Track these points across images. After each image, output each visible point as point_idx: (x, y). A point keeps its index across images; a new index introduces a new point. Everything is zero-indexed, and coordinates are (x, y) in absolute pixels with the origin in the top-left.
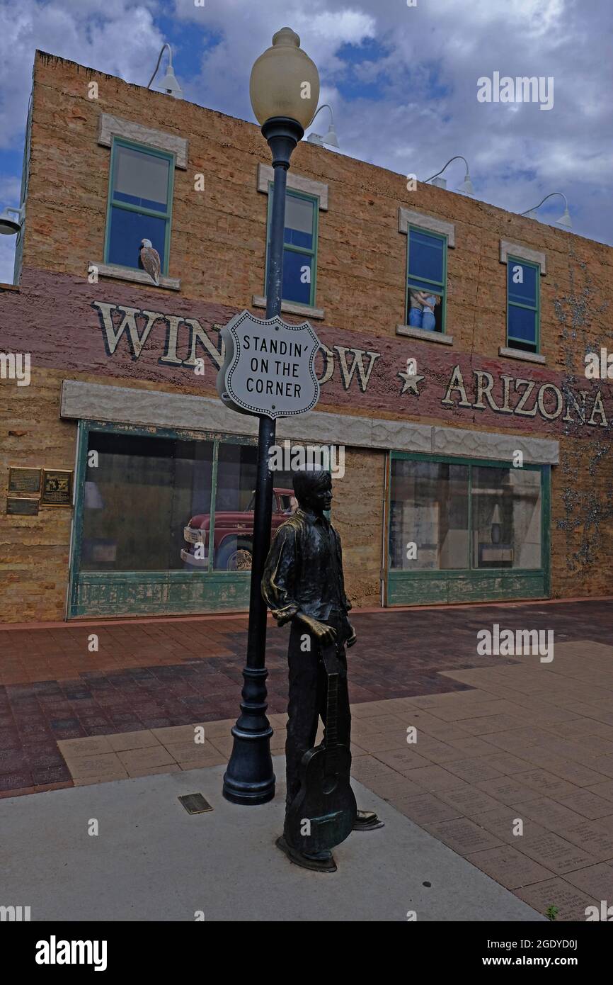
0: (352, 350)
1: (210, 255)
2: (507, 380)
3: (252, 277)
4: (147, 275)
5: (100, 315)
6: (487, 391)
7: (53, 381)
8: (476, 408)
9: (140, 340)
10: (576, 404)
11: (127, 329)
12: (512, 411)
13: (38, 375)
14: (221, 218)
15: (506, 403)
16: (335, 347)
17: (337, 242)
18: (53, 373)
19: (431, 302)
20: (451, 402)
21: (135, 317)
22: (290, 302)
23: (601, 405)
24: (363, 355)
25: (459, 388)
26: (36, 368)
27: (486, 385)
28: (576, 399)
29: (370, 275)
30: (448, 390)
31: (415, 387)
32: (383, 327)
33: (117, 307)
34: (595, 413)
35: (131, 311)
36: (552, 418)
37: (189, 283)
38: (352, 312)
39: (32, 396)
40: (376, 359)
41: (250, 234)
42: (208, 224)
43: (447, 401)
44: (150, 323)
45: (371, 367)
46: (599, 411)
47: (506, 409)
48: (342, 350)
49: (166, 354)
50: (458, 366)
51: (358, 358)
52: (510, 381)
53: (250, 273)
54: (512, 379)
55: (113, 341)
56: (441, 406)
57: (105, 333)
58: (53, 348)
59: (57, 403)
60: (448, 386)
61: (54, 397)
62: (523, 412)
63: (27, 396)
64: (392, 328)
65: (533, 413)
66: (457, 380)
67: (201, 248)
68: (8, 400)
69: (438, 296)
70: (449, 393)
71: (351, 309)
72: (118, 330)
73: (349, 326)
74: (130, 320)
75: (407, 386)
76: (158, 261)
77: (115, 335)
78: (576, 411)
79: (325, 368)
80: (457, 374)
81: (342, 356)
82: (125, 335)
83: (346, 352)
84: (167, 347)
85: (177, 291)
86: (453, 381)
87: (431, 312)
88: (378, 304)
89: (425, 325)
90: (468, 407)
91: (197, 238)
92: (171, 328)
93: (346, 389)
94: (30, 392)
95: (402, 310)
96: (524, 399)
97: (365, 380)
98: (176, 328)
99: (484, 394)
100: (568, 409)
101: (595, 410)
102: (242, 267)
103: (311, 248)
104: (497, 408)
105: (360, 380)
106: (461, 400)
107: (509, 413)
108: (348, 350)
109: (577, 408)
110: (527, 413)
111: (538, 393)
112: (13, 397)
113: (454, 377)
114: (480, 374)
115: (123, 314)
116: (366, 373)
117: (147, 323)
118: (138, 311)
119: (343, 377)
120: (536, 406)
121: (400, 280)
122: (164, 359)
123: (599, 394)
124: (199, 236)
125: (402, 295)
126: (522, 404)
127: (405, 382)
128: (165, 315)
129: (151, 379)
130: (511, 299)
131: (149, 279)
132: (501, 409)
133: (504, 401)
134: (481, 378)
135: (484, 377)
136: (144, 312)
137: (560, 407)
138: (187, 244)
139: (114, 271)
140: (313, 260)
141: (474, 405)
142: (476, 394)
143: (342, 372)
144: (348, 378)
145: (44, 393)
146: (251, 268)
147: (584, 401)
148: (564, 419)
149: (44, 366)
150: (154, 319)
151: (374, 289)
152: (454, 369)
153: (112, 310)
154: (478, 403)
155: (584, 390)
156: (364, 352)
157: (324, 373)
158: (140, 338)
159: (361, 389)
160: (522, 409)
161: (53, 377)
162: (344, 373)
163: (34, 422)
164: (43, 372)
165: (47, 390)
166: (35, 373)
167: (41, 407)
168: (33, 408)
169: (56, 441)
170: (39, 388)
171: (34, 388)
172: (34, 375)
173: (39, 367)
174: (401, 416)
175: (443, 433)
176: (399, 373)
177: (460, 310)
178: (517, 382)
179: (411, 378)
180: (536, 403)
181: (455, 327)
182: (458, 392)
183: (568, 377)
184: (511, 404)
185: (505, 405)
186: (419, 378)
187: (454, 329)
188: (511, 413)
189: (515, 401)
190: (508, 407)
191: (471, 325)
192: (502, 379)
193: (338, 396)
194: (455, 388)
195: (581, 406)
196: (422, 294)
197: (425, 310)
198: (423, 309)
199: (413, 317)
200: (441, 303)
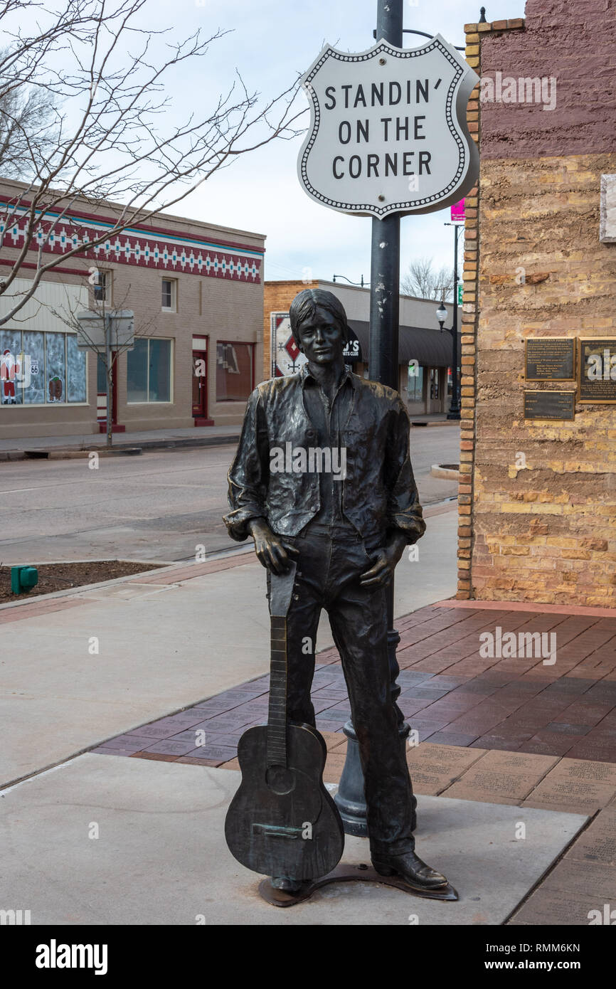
7: (589, 176)
13: (562, 170)
18: (588, 163)
26: (558, 159)
39: (555, 209)
58: (584, 116)
61: (591, 205)
63: (545, 211)
68: (517, 223)
94: (552, 203)
112: (525, 216)
145: (575, 201)
149: (572, 153)
161: (590, 169)
163: (559, 255)
164: (571, 163)
165: (580, 194)
166: (557, 167)
167: (568, 226)
168: (556, 231)
169: (598, 285)
170: (565, 193)
171: (558, 195)
172: (556, 172)
173: (563, 155)
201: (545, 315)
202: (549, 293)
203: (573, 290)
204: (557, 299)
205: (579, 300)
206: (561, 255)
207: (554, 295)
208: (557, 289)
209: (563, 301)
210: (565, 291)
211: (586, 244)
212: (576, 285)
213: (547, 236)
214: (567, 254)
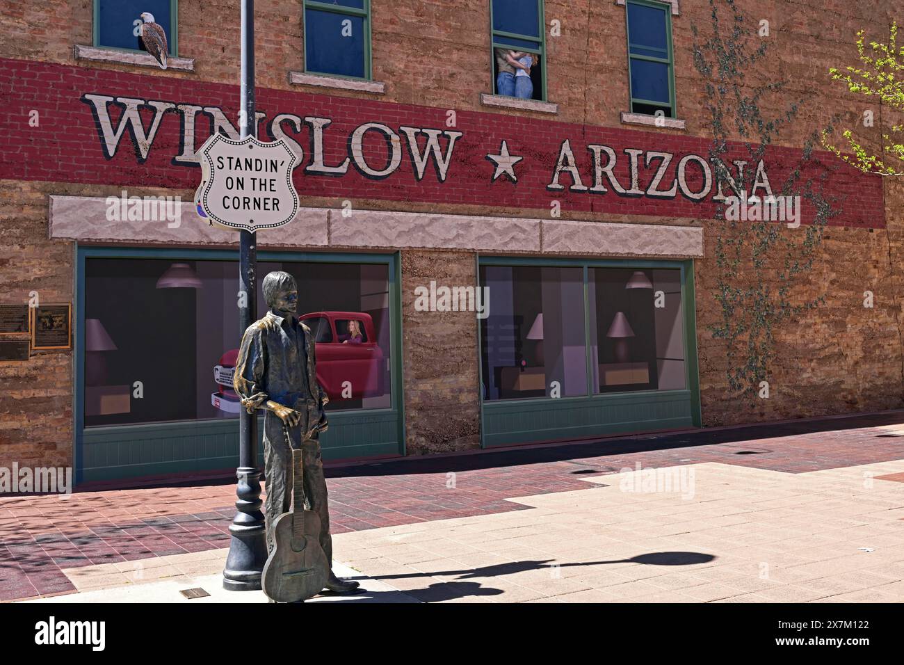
0: (424, 131)
1: (231, 25)
2: (634, 154)
3: (287, 49)
4: (151, 57)
5: (94, 110)
6: (608, 169)
7: (38, 196)
8: (594, 192)
9: (147, 138)
10: (731, 178)
11: (129, 124)
12: (643, 193)
13: (19, 190)
15: (635, 183)
16: (402, 128)
18: (38, 187)
20: (561, 187)
21: (139, 111)
22: (338, 76)
23: (765, 176)
24: (438, 136)
26: (15, 181)
27: (605, 160)
28: (730, 172)
29: (443, 35)
30: (554, 172)
31: (511, 172)
32: (462, 98)
33: (115, 99)
34: (758, 188)
35: (132, 104)
36: (698, 198)
37: (206, 62)
38: (421, 84)
39: (14, 216)
40: (458, 139)
43: (555, 185)
44: (159, 116)
45: (450, 150)
46: (761, 185)
47: (635, 190)
48: (410, 132)
49: (181, 153)
50: (567, 141)
51: (433, 141)
52: (639, 155)
53: (284, 45)
54: (641, 152)
55: (112, 141)
56: (548, 193)
57: (101, 132)
59: (46, 223)
60: (555, 167)
61: (40, 214)
62: (659, 193)
63: (5, 217)
64: (475, 100)
65: (672, 193)
67: (219, 17)
69: (535, 55)
70: (557, 176)
71: (420, 79)
72: (117, 128)
73: (419, 102)
74: (132, 113)
75: (499, 172)
76: (163, 40)
77: (115, 134)
78: (731, 187)
79: (390, 157)
80: (566, 149)
81: (412, 139)
82: (128, 132)
83: (416, 134)
84: (182, 144)
85: (192, 72)
86: (560, 160)
87: (526, 75)
88: (455, 70)
89: (519, 92)
90: (582, 192)
91: (212, 6)
92: (186, 120)
93: (419, 180)
94: (11, 212)
95: (487, 76)
96: (659, 176)
97: (443, 168)
98: (192, 119)
99: (604, 174)
100: (720, 185)
101: (757, 184)
102: (273, 38)
103: (362, 7)
104: (621, 190)
105: (437, 168)
106: (574, 183)
107: (639, 196)
108: (419, 130)
109: (733, 182)
110: (665, 194)
111: (678, 168)
113: (562, 155)
114: (597, 149)
115: (123, 106)
116: (444, 159)
117: (154, 116)
118: (142, 102)
119: (414, 165)
120: (676, 184)
121: (481, 38)
122: (178, 158)
123: (761, 164)
124: (215, 3)
125: (487, 58)
126: (655, 183)
127: (496, 165)
128: (177, 105)
129: (163, 186)
130: (633, 50)
131: (152, 62)
132: (628, 191)
133: (631, 181)
134: (599, 154)
135: (603, 152)
136: (150, 103)
137: (709, 182)
138: (200, 15)
139: (107, 55)
140: (365, 22)
141: (591, 189)
142: (594, 175)
143: (412, 158)
144: (421, 166)
145: (28, 212)
146: (285, 37)
147: (741, 174)
148: (715, 198)
149: (25, 179)
150: (163, 110)
151: (449, 52)
152: (561, 145)
153: (108, 103)
154: (597, 185)
155: (741, 160)
156: (440, 132)
157: (389, 163)
158: (147, 135)
159: (440, 178)
160: (657, 190)
161: (39, 191)
162: (416, 161)
163: (17, 248)
164: (25, 185)
165: (31, 207)
166: (15, 188)
167: (25, 229)
168: (14, 231)
169: (47, 268)
170: (21, 206)
171: (15, 206)
172: (14, 191)
173: (19, 179)
174: (494, 208)
175: (551, 228)
176: (489, 155)
177: (565, 70)
178: (648, 156)
179: (505, 160)
180: (676, 180)
181: (560, 92)
182: (568, 173)
183: (717, 145)
184: (644, 185)
185: (633, 186)
186: (516, 159)
187: (559, 95)
188: (643, 195)
189: (647, 179)
190: (637, 188)
191: (581, 88)
192: (626, 153)
193: (409, 190)
194: (565, 168)
195: (737, 181)
196: (513, 53)
197: (518, 74)
198: (516, 73)
199: (502, 84)
200: (539, 62)
201: (6, 289)
202: (8, 273)
203: (28, 272)
204: (16, 278)
205: (32, 278)
206: (18, 247)
207: (13, 275)
208: (15, 271)
209: (20, 278)
210: (22, 272)
211: (37, 241)
212: (30, 268)
213: (8, 234)
214: (23, 247)
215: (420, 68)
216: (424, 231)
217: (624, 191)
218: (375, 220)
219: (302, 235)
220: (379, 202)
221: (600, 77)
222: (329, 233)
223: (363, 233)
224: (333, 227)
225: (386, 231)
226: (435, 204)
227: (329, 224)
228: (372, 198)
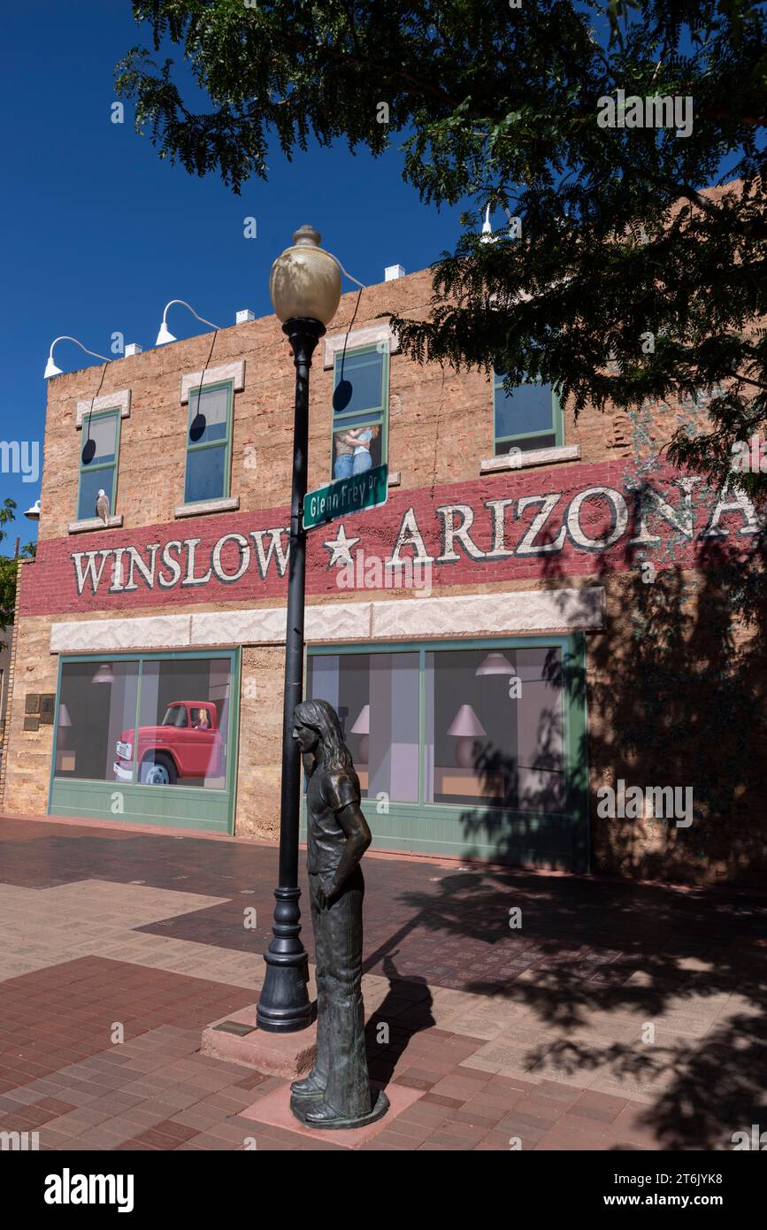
0: (269, 531)
1: (147, 482)
2: (498, 506)
3: (176, 489)
5: (75, 564)
6: (462, 533)
8: (442, 562)
9: (97, 577)
10: (666, 507)
11: (90, 569)
12: (511, 553)
14: (153, 444)
15: (499, 541)
16: (252, 534)
17: (254, 417)
18: (49, 618)
19: (366, 437)
22: (205, 501)
23: (739, 491)
24: (281, 533)
25: (412, 540)
27: (459, 523)
28: (665, 497)
30: (395, 546)
31: (347, 555)
33: (85, 554)
34: (723, 512)
35: (92, 555)
36: (602, 546)
37: (131, 514)
41: (176, 448)
42: (145, 455)
44: (104, 560)
46: (731, 506)
47: (499, 550)
48: (258, 535)
49: (113, 584)
50: (411, 509)
51: (276, 539)
52: (505, 506)
54: (508, 502)
57: (77, 578)
60: (396, 541)
62: (536, 549)
65: (559, 547)
66: (407, 530)
69: (375, 426)
70: (398, 550)
71: (269, 484)
72: (85, 573)
73: (266, 505)
74: (92, 561)
75: (336, 556)
76: (108, 505)
77: (83, 577)
79: (241, 561)
80: (410, 520)
81: (259, 542)
82: (89, 575)
83: (263, 536)
84: (113, 577)
85: (121, 526)
86: (402, 532)
87: (364, 450)
92: (117, 560)
93: (263, 579)
96: (537, 526)
97: (284, 562)
98: (120, 558)
99: (456, 538)
100: (643, 521)
103: (225, 437)
104: (480, 555)
105: (278, 564)
106: (418, 555)
107: (505, 557)
108: (265, 532)
111: (566, 513)
113: (404, 526)
114: (447, 511)
115: (88, 558)
116: (285, 554)
118: (97, 553)
119: (259, 565)
120: (564, 533)
121: (324, 428)
122: (111, 588)
124: (138, 469)
126: (531, 536)
127: (332, 552)
128: (112, 550)
132: (488, 554)
133: (494, 540)
134: (451, 516)
135: (456, 512)
137: (623, 521)
139: (80, 525)
140: (226, 449)
141: (439, 559)
142: (443, 541)
143: (258, 559)
144: (265, 565)
145: (44, 635)
146: (176, 480)
147: (689, 497)
148: (638, 541)
150: (106, 555)
152: (404, 516)
153: (81, 558)
154: (446, 553)
156: (282, 530)
157: (240, 567)
158: (97, 575)
159: (280, 574)
160: (534, 545)
162: (261, 561)
171: (40, 632)
174: (328, 596)
175: (383, 609)
176: (327, 544)
177: (413, 430)
178: (520, 504)
179: (341, 543)
180: (564, 527)
181: (405, 458)
182: (411, 546)
183: (640, 464)
184: (509, 542)
185: (496, 546)
186: (351, 542)
187: (405, 460)
188: (510, 556)
189: (516, 535)
190: (502, 547)
191: (431, 445)
192: (488, 508)
193: (255, 589)
194: (408, 541)
195: (679, 510)
196: (353, 433)
197: (356, 452)
198: (354, 451)
199: (340, 467)
200: (380, 433)
201: (33, 684)
202: (34, 674)
215: (268, 474)
216: (261, 626)
217: (484, 555)
218: (223, 620)
219: (173, 638)
220: (230, 603)
221: (455, 424)
222: (191, 635)
223: (214, 633)
224: (193, 628)
225: (231, 629)
226: (274, 599)
227: (191, 627)
228: (226, 600)
